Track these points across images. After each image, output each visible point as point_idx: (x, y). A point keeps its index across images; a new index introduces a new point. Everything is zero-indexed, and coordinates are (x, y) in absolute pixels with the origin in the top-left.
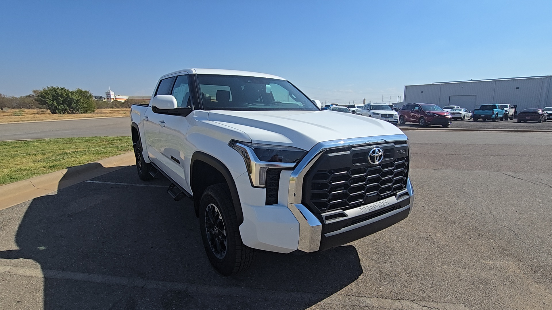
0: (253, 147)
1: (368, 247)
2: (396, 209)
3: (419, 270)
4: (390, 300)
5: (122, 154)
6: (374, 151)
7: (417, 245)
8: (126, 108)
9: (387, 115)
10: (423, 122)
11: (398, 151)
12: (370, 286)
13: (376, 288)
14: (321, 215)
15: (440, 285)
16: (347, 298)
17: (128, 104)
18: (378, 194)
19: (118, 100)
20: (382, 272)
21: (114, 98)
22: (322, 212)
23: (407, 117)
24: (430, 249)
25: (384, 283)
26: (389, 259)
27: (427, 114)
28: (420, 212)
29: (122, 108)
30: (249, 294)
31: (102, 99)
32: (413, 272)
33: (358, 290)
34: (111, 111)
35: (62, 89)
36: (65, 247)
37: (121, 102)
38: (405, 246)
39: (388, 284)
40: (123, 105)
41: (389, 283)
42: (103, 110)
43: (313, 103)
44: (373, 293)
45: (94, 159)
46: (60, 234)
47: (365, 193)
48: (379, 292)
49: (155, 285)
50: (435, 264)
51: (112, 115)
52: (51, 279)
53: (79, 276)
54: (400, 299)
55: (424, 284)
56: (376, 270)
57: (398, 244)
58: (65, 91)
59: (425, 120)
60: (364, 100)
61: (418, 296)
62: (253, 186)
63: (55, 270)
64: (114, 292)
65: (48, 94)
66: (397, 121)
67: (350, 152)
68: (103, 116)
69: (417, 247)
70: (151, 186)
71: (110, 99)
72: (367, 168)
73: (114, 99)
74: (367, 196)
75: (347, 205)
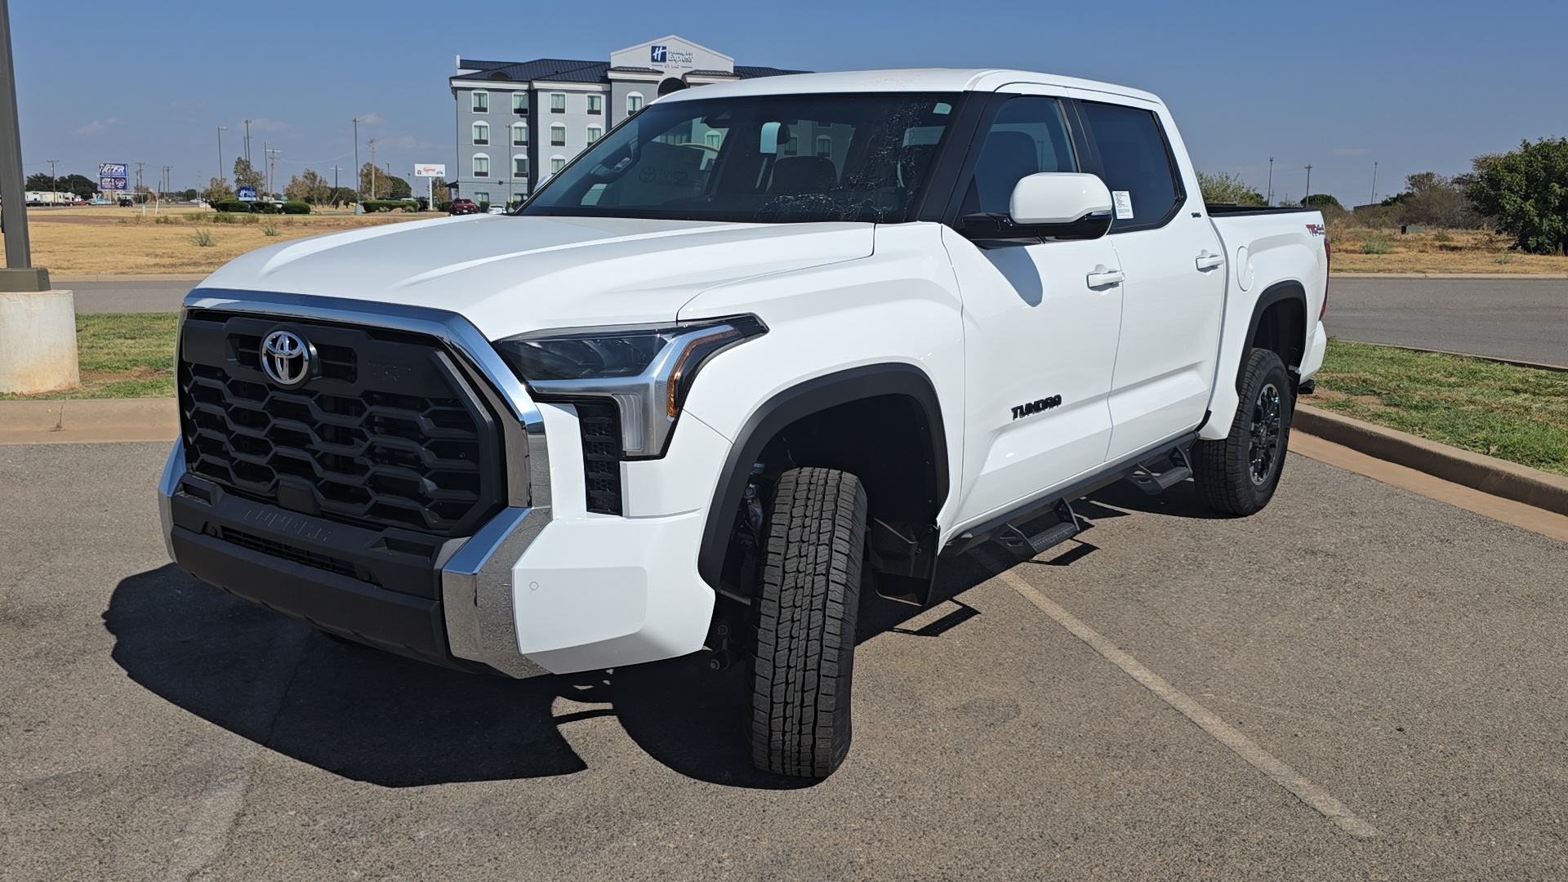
18: (313, 491)
65: (1516, 171)
67: (225, 327)
74: (278, 481)
75: (230, 480)
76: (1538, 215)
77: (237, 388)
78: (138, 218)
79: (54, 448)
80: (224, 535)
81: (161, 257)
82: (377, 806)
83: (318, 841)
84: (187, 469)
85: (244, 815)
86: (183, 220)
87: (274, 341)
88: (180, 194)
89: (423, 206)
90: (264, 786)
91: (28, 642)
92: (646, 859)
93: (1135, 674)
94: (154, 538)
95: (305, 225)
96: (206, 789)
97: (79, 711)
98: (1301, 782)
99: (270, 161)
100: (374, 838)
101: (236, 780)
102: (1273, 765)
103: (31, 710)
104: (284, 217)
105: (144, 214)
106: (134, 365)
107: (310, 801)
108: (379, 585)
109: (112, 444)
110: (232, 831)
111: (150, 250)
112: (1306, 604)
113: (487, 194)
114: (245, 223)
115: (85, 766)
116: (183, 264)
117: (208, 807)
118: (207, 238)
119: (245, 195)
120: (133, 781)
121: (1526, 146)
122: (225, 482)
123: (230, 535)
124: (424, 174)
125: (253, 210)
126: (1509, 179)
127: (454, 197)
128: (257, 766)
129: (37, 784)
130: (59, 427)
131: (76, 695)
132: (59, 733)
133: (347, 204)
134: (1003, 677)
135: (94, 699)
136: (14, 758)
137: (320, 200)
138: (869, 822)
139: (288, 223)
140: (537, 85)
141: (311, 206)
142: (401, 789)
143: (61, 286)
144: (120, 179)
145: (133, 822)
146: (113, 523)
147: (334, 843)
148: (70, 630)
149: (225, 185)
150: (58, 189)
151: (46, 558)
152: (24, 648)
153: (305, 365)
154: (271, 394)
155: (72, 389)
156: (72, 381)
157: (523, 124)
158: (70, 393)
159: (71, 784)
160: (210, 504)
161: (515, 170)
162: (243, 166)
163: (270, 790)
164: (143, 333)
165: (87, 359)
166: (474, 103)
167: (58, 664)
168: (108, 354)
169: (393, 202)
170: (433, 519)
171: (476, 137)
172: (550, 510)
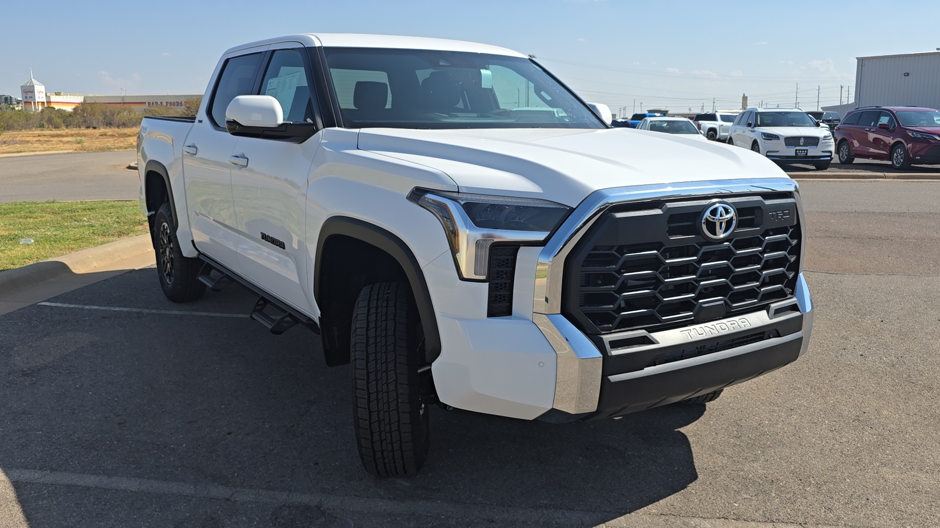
0: (462, 201)
1: (716, 433)
2: (770, 338)
3: (826, 475)
4: (753, 523)
5: (109, 242)
6: (716, 210)
7: (831, 431)
8: (80, 127)
9: (802, 140)
10: (902, 158)
11: (771, 213)
12: (714, 500)
13: (727, 504)
14: (602, 339)
15: (868, 499)
16: (661, 520)
17: (83, 116)
18: (725, 302)
19: (57, 107)
20: (743, 478)
21: (44, 100)
22: (603, 332)
23: (858, 145)
24: (860, 438)
25: (745, 496)
26: (761, 455)
27: (913, 134)
28: (853, 367)
29: (67, 127)
30: (453, 513)
31: (12, 104)
32: (813, 477)
33: (686, 507)
34: (39, 136)
36: (40, 431)
37: (65, 111)
38: (804, 432)
39: (753, 498)
40: (71, 119)
41: (756, 495)
42: (20, 135)
43: (592, 110)
44: (718, 511)
45: (45, 255)
46: (19, 407)
47: (696, 299)
48: (732, 510)
49: (254, 497)
50: (864, 465)
51: (45, 146)
52: (33, 483)
53: (90, 480)
54: (774, 522)
55: (832, 498)
56: (731, 473)
57: (786, 429)
59: (906, 152)
60: (745, 98)
61: (815, 517)
62: (462, 279)
63: (35, 469)
64: (172, 507)
66: (830, 156)
67: (662, 211)
68: (22, 149)
69: (831, 435)
70: (196, 313)
71: (34, 103)
72: (701, 245)
73: (43, 103)
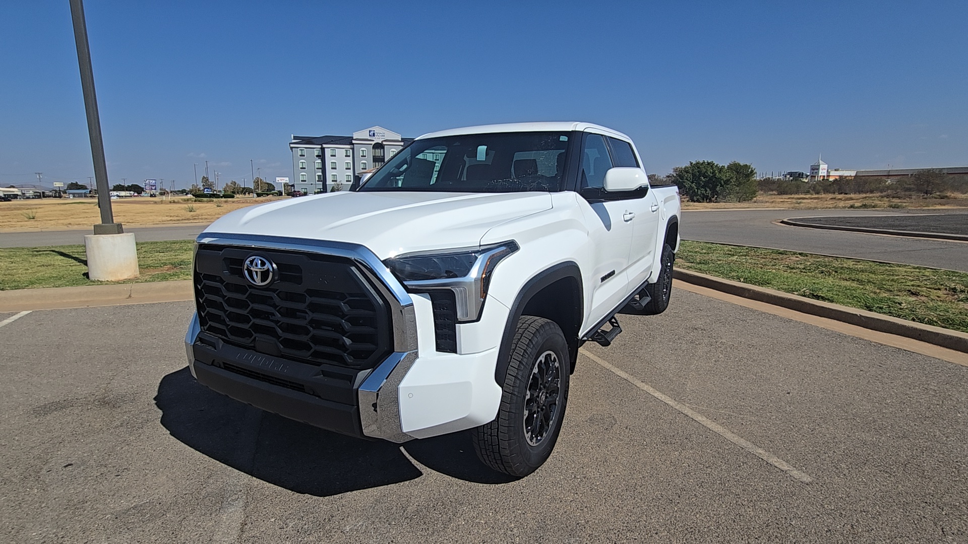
35: (709, 164)
58: (712, 166)
65: (688, 173)
74: (255, 338)
75: (226, 336)
76: (697, 189)
77: (229, 287)
78: (162, 201)
79: (128, 306)
80: (224, 366)
81: (173, 217)
82: (319, 510)
83: (290, 539)
84: (201, 329)
85: (246, 524)
86: (182, 202)
87: (252, 262)
88: (179, 191)
89: (280, 194)
90: (254, 502)
91: (117, 417)
92: (472, 533)
93: (656, 395)
94: (180, 352)
95: (233, 202)
96: (222, 508)
97: (146, 460)
98: (760, 451)
99: (216, 178)
100: (322, 533)
101: (238, 499)
102: (743, 442)
103: (119, 461)
104: (223, 199)
105: (164, 199)
106: (165, 265)
107: (281, 510)
108: (319, 397)
109: (156, 303)
110: (240, 537)
111: (168, 214)
112: (707, 354)
113: (306, 189)
114: (208, 202)
115: (151, 497)
116: (182, 220)
117: (224, 520)
118: (192, 209)
119: (207, 191)
120: (180, 505)
121: (691, 163)
122: (223, 337)
123: (227, 367)
124: (280, 181)
125: (210, 197)
126: (686, 176)
127: (293, 190)
128: (249, 488)
129: (123, 513)
130: (130, 296)
131: (144, 449)
132: (135, 476)
133: (249, 194)
134: (600, 401)
135: (154, 451)
136: (109, 496)
137: (238, 193)
138: (576, 495)
139: (226, 202)
140: (324, 146)
141: (235, 195)
142: (330, 497)
143: (129, 231)
144: (153, 186)
145: (181, 536)
146: (159, 345)
147: (300, 539)
148: (139, 408)
149: (198, 187)
150: (127, 190)
151: (125, 367)
152: (115, 421)
153: (271, 274)
154: (250, 290)
155: (136, 277)
156: (135, 274)
157: (320, 161)
158: (135, 280)
159: (143, 511)
160: (216, 349)
161: (317, 179)
162: (205, 180)
163: (258, 505)
164: (168, 250)
165: (142, 263)
166: (300, 153)
167: (134, 430)
168: (152, 260)
169: (269, 193)
170: (349, 359)
171: (301, 166)
172: (417, 352)
